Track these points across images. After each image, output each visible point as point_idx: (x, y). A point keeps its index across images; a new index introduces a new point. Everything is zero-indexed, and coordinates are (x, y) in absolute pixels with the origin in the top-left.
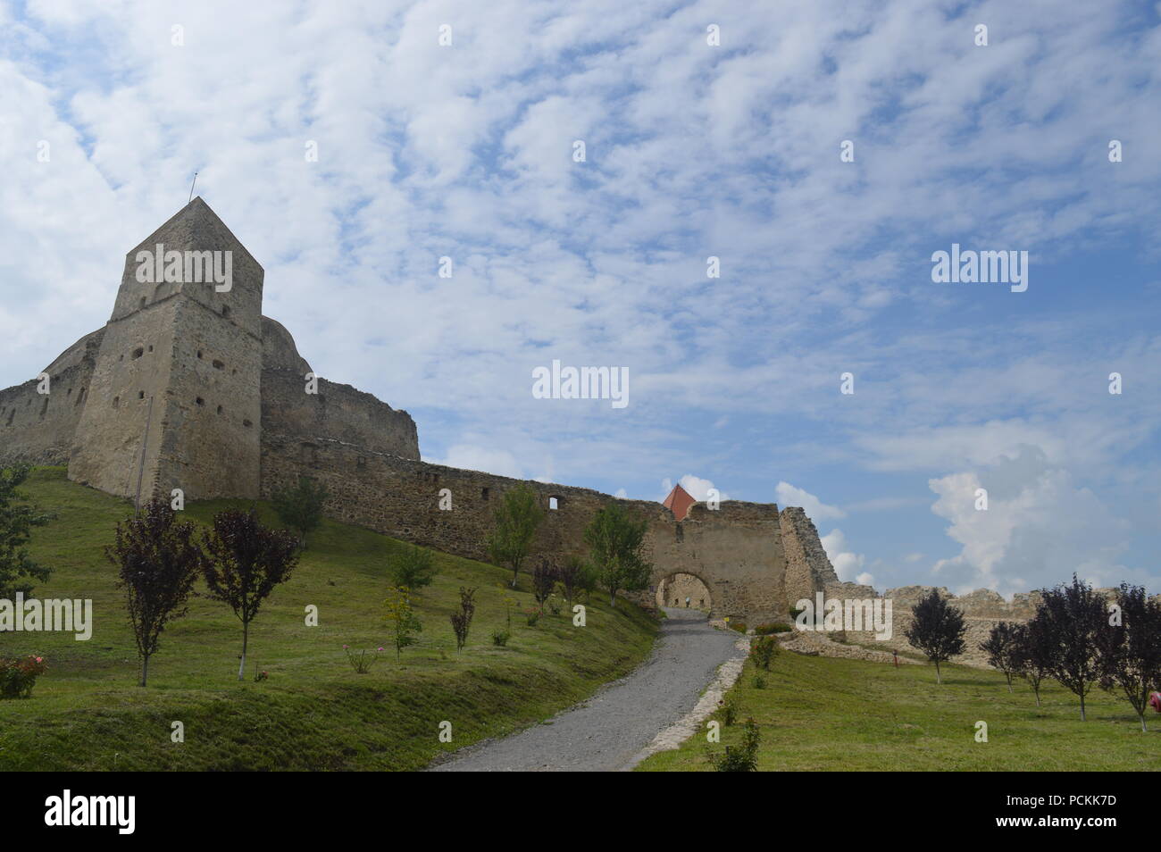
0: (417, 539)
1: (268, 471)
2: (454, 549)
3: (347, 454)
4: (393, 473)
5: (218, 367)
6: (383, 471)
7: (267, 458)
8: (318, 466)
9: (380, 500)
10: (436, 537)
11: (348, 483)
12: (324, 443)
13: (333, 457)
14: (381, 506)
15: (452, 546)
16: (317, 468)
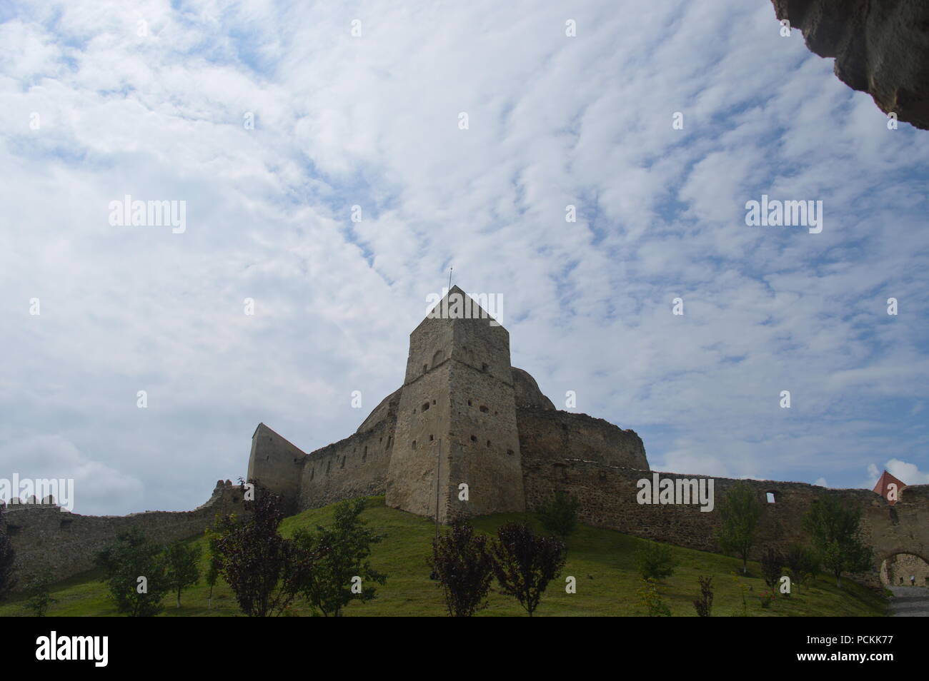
0: (655, 537)
1: (530, 489)
2: (688, 543)
3: (591, 470)
4: (629, 483)
5: (484, 411)
6: (620, 482)
7: (528, 478)
8: (568, 481)
9: (621, 505)
10: (672, 534)
11: (593, 493)
12: (571, 462)
13: (579, 473)
14: (623, 511)
15: (686, 541)
16: (567, 483)
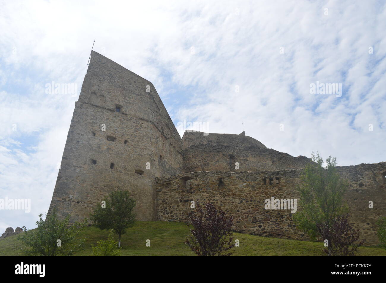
0: (269, 232)
1: (161, 202)
2: (302, 235)
3: (211, 178)
4: (245, 184)
5: (113, 141)
6: (237, 185)
7: (161, 193)
8: (192, 191)
9: (237, 206)
10: (285, 228)
11: (213, 199)
12: (195, 174)
13: (201, 183)
14: (238, 211)
15: (300, 233)
16: (192, 193)
